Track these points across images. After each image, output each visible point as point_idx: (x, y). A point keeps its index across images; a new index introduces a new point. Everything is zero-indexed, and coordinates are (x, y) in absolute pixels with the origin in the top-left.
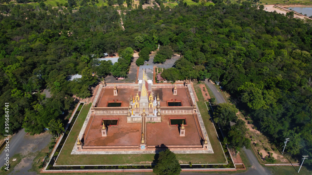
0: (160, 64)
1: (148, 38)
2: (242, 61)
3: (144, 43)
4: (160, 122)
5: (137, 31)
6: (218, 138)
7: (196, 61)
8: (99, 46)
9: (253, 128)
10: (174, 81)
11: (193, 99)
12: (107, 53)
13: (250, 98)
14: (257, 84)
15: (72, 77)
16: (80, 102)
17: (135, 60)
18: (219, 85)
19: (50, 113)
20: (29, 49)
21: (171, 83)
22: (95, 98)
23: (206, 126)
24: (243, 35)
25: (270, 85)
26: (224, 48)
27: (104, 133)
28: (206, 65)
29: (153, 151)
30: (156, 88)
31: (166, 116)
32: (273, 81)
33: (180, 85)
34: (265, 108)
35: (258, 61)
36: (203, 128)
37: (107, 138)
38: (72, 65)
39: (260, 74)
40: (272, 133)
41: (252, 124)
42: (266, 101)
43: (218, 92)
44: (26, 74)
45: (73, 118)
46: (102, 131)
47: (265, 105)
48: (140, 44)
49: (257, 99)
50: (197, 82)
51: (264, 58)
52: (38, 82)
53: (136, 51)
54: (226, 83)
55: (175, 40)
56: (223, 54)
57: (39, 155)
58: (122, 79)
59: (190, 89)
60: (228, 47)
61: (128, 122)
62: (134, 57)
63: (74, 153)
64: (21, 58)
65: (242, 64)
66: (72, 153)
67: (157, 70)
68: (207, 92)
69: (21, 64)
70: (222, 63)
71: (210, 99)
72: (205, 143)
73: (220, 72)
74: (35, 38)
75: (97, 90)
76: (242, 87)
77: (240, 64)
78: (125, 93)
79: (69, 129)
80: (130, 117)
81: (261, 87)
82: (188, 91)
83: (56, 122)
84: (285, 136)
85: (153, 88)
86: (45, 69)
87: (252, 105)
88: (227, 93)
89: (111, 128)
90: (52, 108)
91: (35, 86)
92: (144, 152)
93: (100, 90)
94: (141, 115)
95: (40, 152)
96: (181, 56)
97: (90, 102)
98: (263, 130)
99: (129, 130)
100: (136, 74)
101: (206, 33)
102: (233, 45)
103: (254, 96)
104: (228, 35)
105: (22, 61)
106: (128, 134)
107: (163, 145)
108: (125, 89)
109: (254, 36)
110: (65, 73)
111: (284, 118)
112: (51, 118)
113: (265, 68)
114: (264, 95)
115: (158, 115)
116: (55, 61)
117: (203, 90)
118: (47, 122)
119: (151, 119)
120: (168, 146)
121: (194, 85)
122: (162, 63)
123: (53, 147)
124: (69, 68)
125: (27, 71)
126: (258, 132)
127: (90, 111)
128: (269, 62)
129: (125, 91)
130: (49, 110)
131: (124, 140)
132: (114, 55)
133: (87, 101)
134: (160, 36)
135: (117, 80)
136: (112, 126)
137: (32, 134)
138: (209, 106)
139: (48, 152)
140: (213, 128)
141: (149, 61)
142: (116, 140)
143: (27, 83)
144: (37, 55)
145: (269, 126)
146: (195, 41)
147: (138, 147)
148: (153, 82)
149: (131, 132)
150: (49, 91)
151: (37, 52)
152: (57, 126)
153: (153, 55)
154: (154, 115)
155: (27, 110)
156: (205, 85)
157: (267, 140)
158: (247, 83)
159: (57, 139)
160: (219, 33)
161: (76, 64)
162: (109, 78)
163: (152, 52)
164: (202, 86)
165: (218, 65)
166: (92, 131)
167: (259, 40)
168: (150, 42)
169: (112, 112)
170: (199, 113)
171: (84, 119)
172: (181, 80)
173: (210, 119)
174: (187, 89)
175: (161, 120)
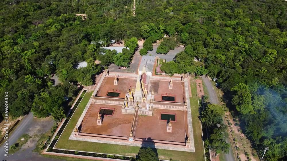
0: (163, 55)
1: (154, 28)
2: (241, 59)
3: (150, 32)
4: (152, 115)
5: (146, 19)
6: (202, 138)
7: (196, 55)
8: (107, 35)
9: (239, 131)
10: (172, 75)
11: (187, 95)
12: (114, 40)
13: (240, 101)
14: (251, 87)
15: (80, 64)
16: (83, 89)
17: (139, 49)
18: (215, 82)
19: (54, 101)
20: (45, 35)
21: (170, 76)
22: (97, 87)
23: (193, 124)
24: (250, 29)
25: (264, 88)
26: (227, 43)
27: (99, 122)
28: (206, 60)
29: (140, 144)
30: (154, 80)
31: (158, 110)
32: (268, 85)
33: (178, 79)
34: (252, 113)
35: (258, 60)
36: (191, 125)
37: (101, 127)
38: (80, 53)
39: (257, 75)
40: (254, 140)
41: (239, 126)
42: (254, 107)
43: (213, 89)
44: (40, 60)
45: (76, 104)
46: (98, 121)
47: (253, 110)
48: (146, 33)
49: (245, 103)
50: (194, 77)
51: (264, 58)
52: (49, 68)
53: (142, 39)
54: (221, 81)
55: (181, 31)
56: (226, 49)
57: (43, 137)
58: (125, 68)
59: (186, 84)
60: (231, 42)
61: (122, 113)
62: (139, 45)
63: (71, 138)
64: (37, 44)
65: (241, 62)
66: (70, 139)
67: (159, 60)
68: (202, 89)
69: (36, 51)
70: (221, 60)
71: (203, 95)
72: (188, 142)
73: (218, 69)
74: (52, 23)
75: (101, 78)
76: (236, 88)
77: (240, 62)
78: (125, 83)
79: (70, 115)
80: (124, 109)
81: (254, 89)
82: (184, 86)
83: (58, 110)
84: (265, 144)
85: (151, 81)
86: (56, 56)
87: (240, 108)
88: (222, 90)
89: (106, 117)
90: (57, 95)
91: (46, 71)
92: (131, 144)
93: (103, 78)
94: (134, 108)
95: (44, 135)
96: (184, 46)
97: (92, 90)
98: (247, 134)
99: (122, 122)
100: (138, 64)
101: (214, 24)
102: (237, 40)
103: (244, 100)
104: (235, 27)
105: (38, 47)
106: (121, 125)
107: (149, 138)
108: (125, 79)
109: (261, 31)
110: (73, 61)
111: (269, 126)
112: (55, 105)
113: (263, 69)
114: (254, 100)
115: (150, 109)
116: (66, 48)
117: (199, 86)
118: (52, 108)
119: (143, 112)
120: (154, 141)
121: (191, 80)
122: (165, 54)
123: (55, 131)
124: (77, 56)
125: (41, 57)
126: (243, 135)
127: (91, 99)
128: (269, 63)
129: (125, 82)
130: (53, 98)
131: (115, 131)
132: (121, 43)
133: (89, 88)
134: (166, 26)
135: (119, 70)
136: (107, 116)
137: (39, 117)
138: (201, 103)
139: (50, 135)
140: (199, 127)
141: (153, 51)
142: (109, 130)
143: (40, 68)
144: (51, 41)
145: (252, 132)
146: (200, 34)
147: (127, 138)
148: (153, 74)
149: (123, 123)
150: (58, 77)
151: (52, 38)
152: (59, 113)
153: (157, 44)
154: (146, 108)
155: (36, 96)
156: (201, 80)
157: (249, 145)
158: (240, 84)
159: (59, 124)
160: (226, 25)
161: (84, 52)
162: (113, 67)
163: (158, 41)
164: (198, 81)
165: (217, 62)
166: (89, 119)
167: (265, 36)
168: (156, 32)
169: (109, 102)
170: (189, 110)
171: (85, 106)
172: (179, 74)
173: (199, 117)
174: (183, 83)
175: (153, 114)
